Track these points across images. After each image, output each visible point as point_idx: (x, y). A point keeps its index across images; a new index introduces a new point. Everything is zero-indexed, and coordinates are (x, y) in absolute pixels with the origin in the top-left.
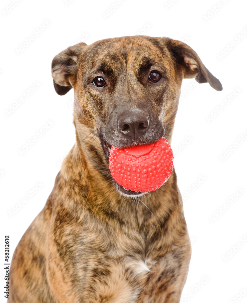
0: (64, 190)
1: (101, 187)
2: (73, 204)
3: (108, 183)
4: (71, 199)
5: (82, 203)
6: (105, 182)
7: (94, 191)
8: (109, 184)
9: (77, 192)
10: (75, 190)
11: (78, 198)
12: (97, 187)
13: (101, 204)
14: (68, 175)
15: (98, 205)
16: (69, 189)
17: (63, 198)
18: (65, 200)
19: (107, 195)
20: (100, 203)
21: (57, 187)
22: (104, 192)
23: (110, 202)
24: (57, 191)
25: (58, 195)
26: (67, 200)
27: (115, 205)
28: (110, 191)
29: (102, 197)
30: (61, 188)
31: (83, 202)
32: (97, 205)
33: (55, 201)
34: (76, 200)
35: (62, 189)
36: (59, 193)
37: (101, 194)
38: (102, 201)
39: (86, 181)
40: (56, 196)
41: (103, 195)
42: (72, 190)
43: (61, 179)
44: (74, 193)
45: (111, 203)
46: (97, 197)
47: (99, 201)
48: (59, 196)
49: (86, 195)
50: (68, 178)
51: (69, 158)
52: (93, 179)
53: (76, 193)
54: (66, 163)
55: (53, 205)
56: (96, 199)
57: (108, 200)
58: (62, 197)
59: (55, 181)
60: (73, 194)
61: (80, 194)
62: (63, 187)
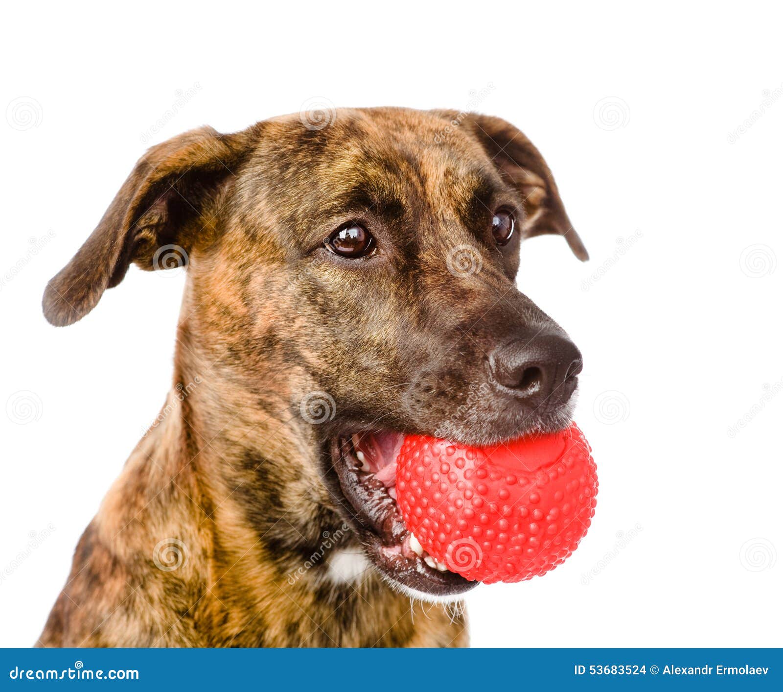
0: (108, 586)
1: (248, 584)
2: (137, 634)
3: (274, 569)
4: (132, 617)
5: (169, 633)
6: (266, 567)
7: (224, 598)
8: (275, 573)
9: (156, 598)
10: (150, 592)
11: (157, 614)
12: (236, 582)
13: (238, 636)
14: (127, 544)
15: (229, 638)
16: (126, 587)
17: (101, 611)
18: (109, 619)
19: (262, 606)
20: (235, 631)
21: (82, 576)
22: (254, 599)
23: (266, 629)
24: (80, 588)
25: (85, 602)
26: (120, 619)
27: (280, 639)
28: (272, 596)
29: (244, 614)
30: (94, 579)
31: (174, 627)
32: (225, 638)
33: (72, 618)
34: (147, 621)
35: (101, 584)
36: (89, 596)
37: (243, 606)
38: (243, 625)
39: (194, 568)
40: (78, 603)
41: (248, 608)
42: (139, 588)
43: (96, 553)
44: (144, 600)
45: (268, 632)
46: (228, 614)
47: (233, 627)
48: (90, 605)
49: (191, 610)
50: (125, 553)
51: (130, 490)
52: (227, 558)
53: (151, 600)
54: (120, 507)
55: (65, 632)
56: (225, 620)
57: (260, 622)
58: (99, 607)
59: (75, 555)
60: (141, 602)
61: (167, 605)
62: (103, 577)
